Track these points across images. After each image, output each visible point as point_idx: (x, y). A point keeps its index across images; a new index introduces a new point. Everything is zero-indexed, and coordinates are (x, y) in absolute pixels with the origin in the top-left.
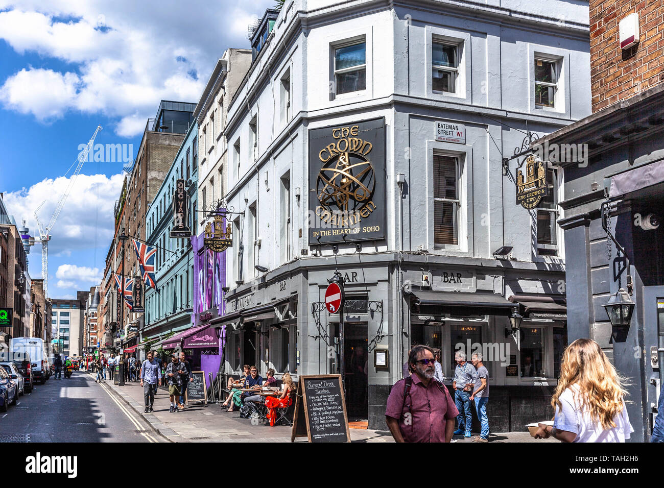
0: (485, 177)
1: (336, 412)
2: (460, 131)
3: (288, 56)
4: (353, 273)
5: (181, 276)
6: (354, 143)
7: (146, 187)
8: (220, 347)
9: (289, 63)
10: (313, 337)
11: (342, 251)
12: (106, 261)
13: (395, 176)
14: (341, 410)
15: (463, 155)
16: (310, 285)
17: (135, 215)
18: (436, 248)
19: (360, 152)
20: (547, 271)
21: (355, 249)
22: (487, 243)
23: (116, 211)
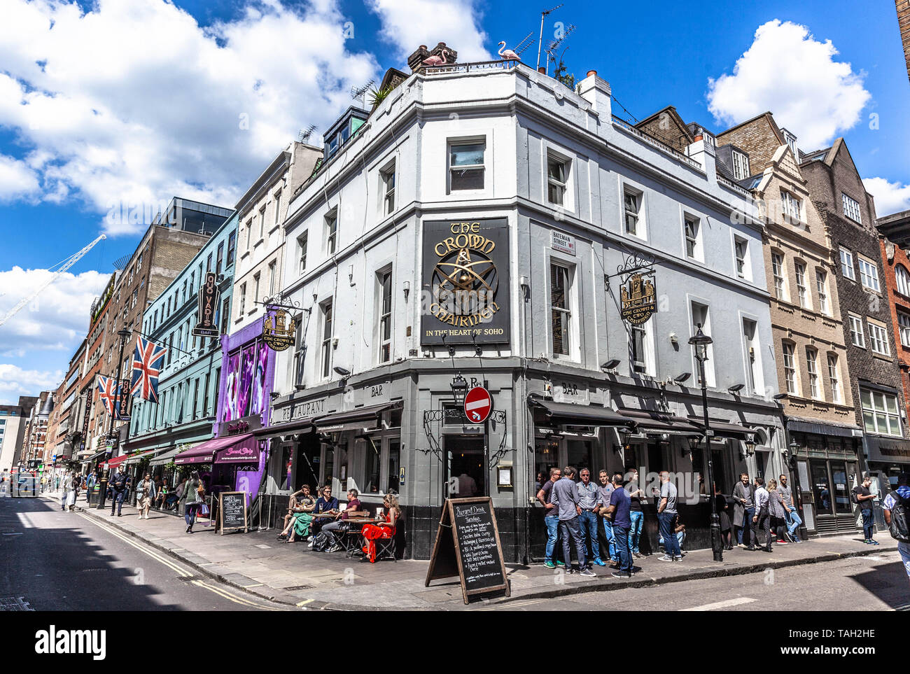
0: (591, 290)
1: (489, 546)
2: (571, 242)
3: (394, 145)
4: (472, 379)
5: (197, 380)
6: (475, 240)
7: (148, 283)
8: (260, 462)
9: (394, 154)
10: (423, 451)
11: (459, 354)
12: (71, 363)
13: (519, 277)
14: (495, 542)
15: (573, 266)
16: (420, 390)
17: (125, 313)
18: (555, 357)
19: (482, 249)
20: (643, 387)
21: (474, 353)
22: (596, 355)
23: (94, 309)
